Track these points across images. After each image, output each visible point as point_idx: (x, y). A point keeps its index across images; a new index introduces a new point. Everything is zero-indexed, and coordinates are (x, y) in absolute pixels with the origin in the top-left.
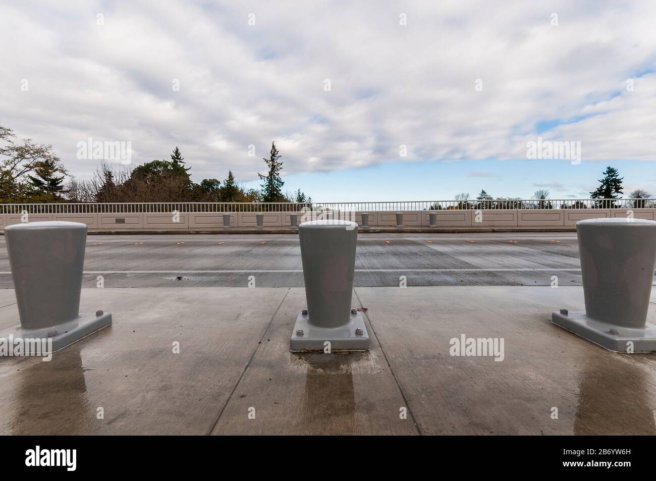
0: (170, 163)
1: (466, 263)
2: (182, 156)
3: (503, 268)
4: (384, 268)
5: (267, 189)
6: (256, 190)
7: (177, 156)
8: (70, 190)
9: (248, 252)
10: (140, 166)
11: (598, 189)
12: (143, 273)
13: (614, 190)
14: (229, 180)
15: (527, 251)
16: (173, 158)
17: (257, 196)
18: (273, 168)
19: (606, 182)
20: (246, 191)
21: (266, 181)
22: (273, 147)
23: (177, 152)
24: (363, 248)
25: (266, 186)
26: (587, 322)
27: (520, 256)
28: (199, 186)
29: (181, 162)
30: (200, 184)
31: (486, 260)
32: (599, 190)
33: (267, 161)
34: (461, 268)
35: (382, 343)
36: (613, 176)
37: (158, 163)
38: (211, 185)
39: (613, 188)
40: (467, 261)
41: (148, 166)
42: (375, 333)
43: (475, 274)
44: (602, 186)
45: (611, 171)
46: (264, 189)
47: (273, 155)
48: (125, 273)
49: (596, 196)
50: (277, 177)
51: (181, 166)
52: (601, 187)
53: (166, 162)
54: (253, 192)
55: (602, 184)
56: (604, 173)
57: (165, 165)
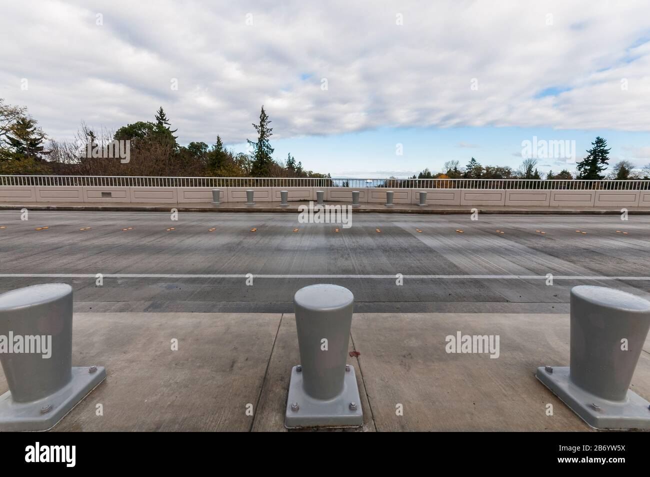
0: (154, 125)
1: (455, 266)
2: (167, 117)
3: (489, 274)
4: (376, 273)
5: (256, 156)
6: (245, 154)
7: (162, 117)
8: (51, 152)
9: (239, 244)
10: (123, 127)
11: (585, 159)
12: (133, 278)
13: (600, 161)
14: (217, 146)
15: (512, 246)
16: (157, 119)
17: (246, 160)
18: (263, 133)
19: (594, 153)
20: (234, 155)
21: (255, 147)
22: (263, 111)
23: (161, 112)
24: (354, 240)
25: (256, 152)
26: (569, 386)
27: (505, 254)
28: (186, 149)
29: (167, 123)
30: (187, 147)
31: (473, 260)
32: (585, 161)
33: (256, 127)
34: (449, 274)
35: (375, 413)
36: (601, 146)
37: (141, 125)
38: (198, 149)
39: (599, 158)
40: (455, 263)
41: (132, 127)
42: (367, 395)
43: (462, 283)
44: (590, 156)
45: (600, 142)
46: (253, 156)
47: (263, 120)
48: (116, 278)
49: (582, 167)
50: (267, 143)
51: (167, 128)
52: (588, 158)
53: (150, 123)
54: (242, 156)
55: (590, 154)
56: (593, 144)
57: (149, 126)
